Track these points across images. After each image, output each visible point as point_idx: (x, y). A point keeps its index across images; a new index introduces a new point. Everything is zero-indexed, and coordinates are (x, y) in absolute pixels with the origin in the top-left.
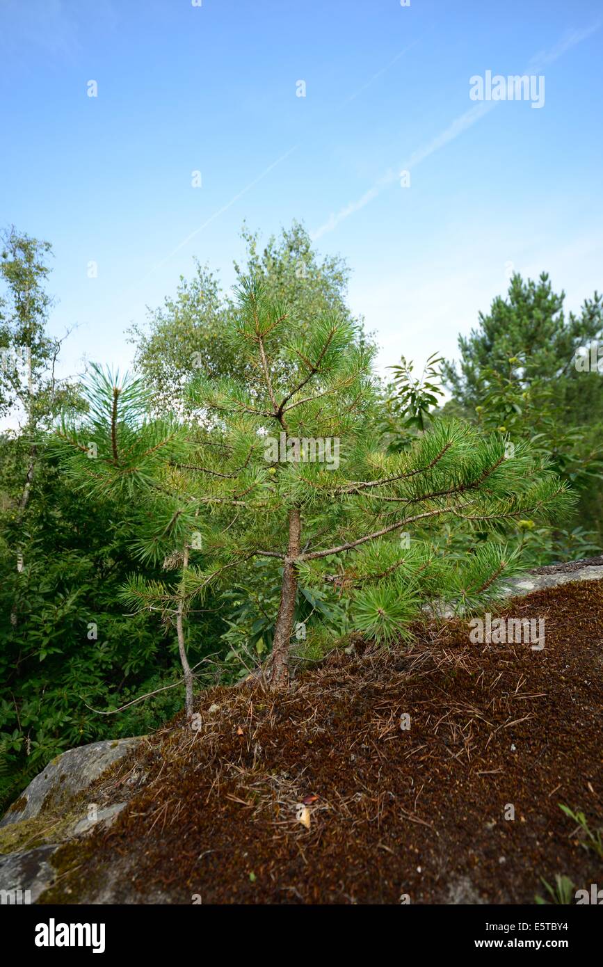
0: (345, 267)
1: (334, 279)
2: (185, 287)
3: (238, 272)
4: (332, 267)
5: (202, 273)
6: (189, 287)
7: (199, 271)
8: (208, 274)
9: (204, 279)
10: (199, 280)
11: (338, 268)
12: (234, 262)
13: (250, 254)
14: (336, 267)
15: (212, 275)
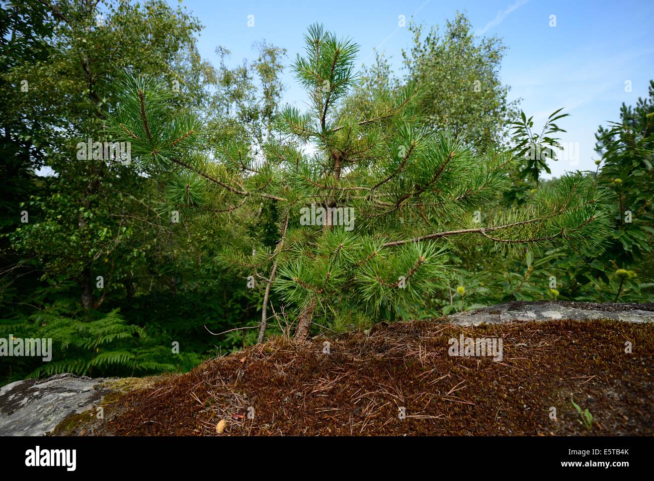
0: (501, 46)
1: (490, 58)
2: (366, 72)
3: (405, 58)
4: (489, 47)
5: (379, 60)
6: (368, 71)
7: (377, 59)
8: (384, 60)
9: (380, 64)
10: (376, 65)
11: (495, 47)
12: (402, 50)
13: (414, 43)
14: (493, 47)
15: (386, 61)
